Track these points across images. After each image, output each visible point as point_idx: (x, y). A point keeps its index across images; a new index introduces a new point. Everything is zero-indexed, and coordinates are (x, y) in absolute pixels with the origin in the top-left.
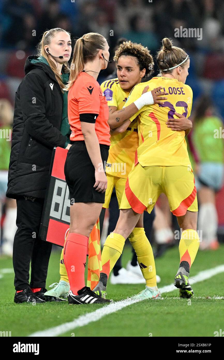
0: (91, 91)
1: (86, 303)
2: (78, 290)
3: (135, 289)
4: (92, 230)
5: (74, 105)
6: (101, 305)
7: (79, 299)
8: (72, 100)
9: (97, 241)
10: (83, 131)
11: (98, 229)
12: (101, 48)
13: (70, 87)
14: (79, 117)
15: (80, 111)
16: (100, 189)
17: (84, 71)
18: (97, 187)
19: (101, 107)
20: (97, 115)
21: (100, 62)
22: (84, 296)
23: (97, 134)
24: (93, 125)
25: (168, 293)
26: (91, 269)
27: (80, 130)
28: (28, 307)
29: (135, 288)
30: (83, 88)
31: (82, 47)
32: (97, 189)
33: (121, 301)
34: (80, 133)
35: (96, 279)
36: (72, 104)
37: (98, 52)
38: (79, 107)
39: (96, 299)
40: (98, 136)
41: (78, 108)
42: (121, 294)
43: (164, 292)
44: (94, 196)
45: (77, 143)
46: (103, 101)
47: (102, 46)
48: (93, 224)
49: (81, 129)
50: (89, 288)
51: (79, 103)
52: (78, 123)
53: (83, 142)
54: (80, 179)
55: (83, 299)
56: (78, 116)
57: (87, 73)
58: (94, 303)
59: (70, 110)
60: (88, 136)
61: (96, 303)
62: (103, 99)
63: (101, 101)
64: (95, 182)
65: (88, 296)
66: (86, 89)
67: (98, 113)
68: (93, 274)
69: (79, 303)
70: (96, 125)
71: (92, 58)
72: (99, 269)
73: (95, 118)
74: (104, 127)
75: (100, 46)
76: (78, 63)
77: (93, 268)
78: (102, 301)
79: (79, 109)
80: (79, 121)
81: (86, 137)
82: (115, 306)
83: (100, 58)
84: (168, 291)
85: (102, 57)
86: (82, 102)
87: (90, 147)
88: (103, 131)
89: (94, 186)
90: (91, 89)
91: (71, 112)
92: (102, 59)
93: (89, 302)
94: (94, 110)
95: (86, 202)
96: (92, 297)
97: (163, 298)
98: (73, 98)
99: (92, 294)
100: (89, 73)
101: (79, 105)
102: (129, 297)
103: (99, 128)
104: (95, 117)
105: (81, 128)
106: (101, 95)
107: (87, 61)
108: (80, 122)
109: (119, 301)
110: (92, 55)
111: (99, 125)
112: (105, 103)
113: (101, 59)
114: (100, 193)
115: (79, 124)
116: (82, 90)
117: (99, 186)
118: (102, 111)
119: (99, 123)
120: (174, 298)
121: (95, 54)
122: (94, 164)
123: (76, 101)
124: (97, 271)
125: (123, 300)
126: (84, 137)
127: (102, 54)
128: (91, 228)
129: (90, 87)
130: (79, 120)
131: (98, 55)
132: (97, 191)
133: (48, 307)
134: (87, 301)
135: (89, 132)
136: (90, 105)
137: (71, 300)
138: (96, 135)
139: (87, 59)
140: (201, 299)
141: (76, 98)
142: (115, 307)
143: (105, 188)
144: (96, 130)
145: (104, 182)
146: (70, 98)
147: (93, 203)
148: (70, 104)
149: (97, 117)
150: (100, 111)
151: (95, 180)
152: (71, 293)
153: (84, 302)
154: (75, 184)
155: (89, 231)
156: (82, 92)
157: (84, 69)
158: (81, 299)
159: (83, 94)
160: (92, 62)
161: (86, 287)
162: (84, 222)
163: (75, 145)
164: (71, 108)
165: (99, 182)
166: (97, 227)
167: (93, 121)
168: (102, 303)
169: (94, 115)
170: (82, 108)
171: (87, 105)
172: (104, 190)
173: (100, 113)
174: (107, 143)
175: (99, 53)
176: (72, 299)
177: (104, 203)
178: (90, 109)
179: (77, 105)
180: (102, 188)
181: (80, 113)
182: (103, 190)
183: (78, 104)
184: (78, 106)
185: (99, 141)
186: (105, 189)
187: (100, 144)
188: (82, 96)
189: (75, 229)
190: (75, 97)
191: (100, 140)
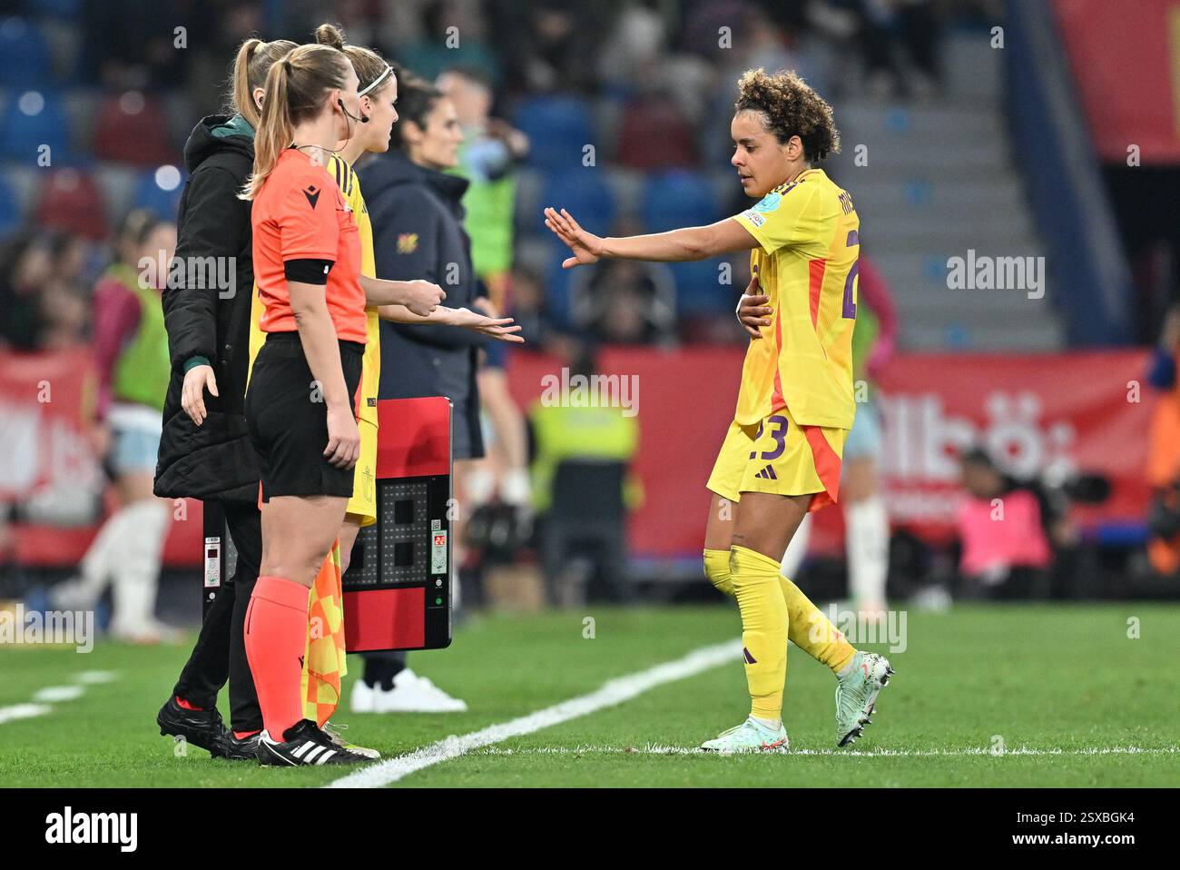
0: (313, 200)
1: (306, 763)
2: (282, 729)
3: (435, 727)
4: (320, 568)
5: (268, 237)
6: (346, 767)
7: (286, 752)
8: (264, 223)
9: (331, 597)
10: (295, 306)
11: (336, 567)
12: (335, 84)
13: (257, 191)
14: (283, 268)
15: (283, 253)
16: (341, 459)
17: (294, 147)
18: (333, 453)
19: (341, 242)
20: (331, 263)
21: (334, 121)
22: (301, 745)
23: (331, 314)
24: (321, 289)
25: (524, 736)
26: (316, 670)
27: (287, 304)
28: (151, 772)
29: (435, 722)
30: (294, 192)
31: (285, 85)
32: (334, 459)
33: (399, 758)
34: (285, 310)
35: (330, 697)
36: (263, 235)
37: (330, 93)
38: (282, 242)
39: (331, 753)
40: (333, 319)
41: (280, 245)
42: (398, 741)
43: (512, 734)
44: (325, 481)
45: (279, 338)
46: (346, 225)
47: (338, 79)
48: (323, 554)
49: (288, 301)
50: (315, 723)
51: (283, 230)
52: (279, 285)
53: (294, 335)
54: (288, 433)
55: (298, 753)
56: (279, 265)
57: (303, 150)
58: (328, 762)
59: (258, 251)
60: (308, 318)
61: (334, 763)
62: (345, 221)
63: (340, 225)
64: (327, 440)
65: (310, 744)
66: (300, 194)
67: (334, 259)
68: (322, 685)
69: (287, 764)
70: (328, 290)
71: (312, 113)
72: (337, 672)
73: (326, 271)
74: (349, 295)
75: (334, 81)
76: (275, 126)
77: (321, 670)
78: (348, 758)
79: (283, 247)
80: (282, 280)
81: (303, 321)
82: (382, 770)
83: (335, 111)
84: (523, 732)
85: (340, 108)
86: (290, 230)
87: (314, 348)
88: (345, 304)
89: (325, 452)
90: (313, 193)
91: (262, 257)
92: (340, 115)
93: (314, 760)
94: (324, 250)
95: (302, 495)
96: (321, 748)
97: (510, 751)
98: (266, 217)
99: (322, 739)
100: (306, 151)
101: (284, 237)
102: (421, 748)
103: (335, 298)
104: (327, 267)
105: (288, 297)
106: (340, 208)
107: (300, 119)
108: (286, 282)
109: (394, 758)
110: (313, 104)
111: (336, 289)
112: (352, 231)
113: (337, 116)
114: (342, 468)
115: (284, 288)
116: (288, 197)
117: (339, 452)
118: (344, 251)
119: (337, 283)
120: (539, 750)
121: (319, 101)
123: (275, 225)
124: (333, 676)
125: (404, 756)
126: (298, 322)
127: (340, 102)
128: (318, 564)
129: (312, 189)
130: (283, 276)
131: (328, 104)
132: (333, 464)
133: (205, 775)
134: (308, 759)
135: (310, 308)
136: (312, 236)
137: (265, 755)
138: (328, 317)
139: (300, 113)
140: (612, 753)
141: (274, 218)
142: (382, 774)
143: (355, 456)
144: (329, 302)
145: (351, 442)
146: (257, 218)
147: (322, 497)
148: (258, 235)
149: (330, 269)
150: (338, 250)
151: (328, 435)
152: (265, 736)
153: (300, 761)
154: (275, 448)
155: (313, 572)
156: (289, 201)
157: (295, 142)
158: (292, 752)
159: (291, 208)
160: (315, 123)
161: (305, 721)
162: (300, 549)
163: (272, 345)
164: (261, 246)
165: (339, 442)
166: (332, 561)
167: (319, 279)
168: (350, 764)
169: (322, 263)
170: (293, 243)
171: (303, 237)
172: (352, 464)
173: (339, 256)
174: (357, 336)
175: (332, 97)
176: (270, 752)
177: (352, 496)
178: (312, 246)
179: (276, 237)
180: (347, 457)
181: (286, 259)
182: (349, 462)
183: (280, 234)
184: (280, 239)
185: (338, 332)
186: (356, 460)
187: (339, 340)
188: (288, 212)
189: (275, 567)
190: (270, 217)
191: (340, 328)
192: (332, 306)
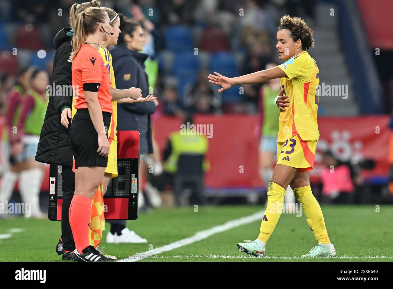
0: (93, 62)
1: (90, 261)
2: (82, 249)
3: (136, 248)
4: (95, 192)
5: (77, 75)
7: (83, 257)
8: (76, 70)
10: (87, 99)
12: (101, 21)
14: (82, 86)
15: (83, 81)
16: (103, 154)
17: (86, 43)
18: (100, 151)
19: (103, 77)
20: (99, 85)
21: (100, 34)
23: (99, 102)
24: (96, 94)
25: (168, 251)
27: (84, 99)
30: (86, 59)
31: (83, 21)
32: (100, 154)
33: (123, 259)
34: (83, 101)
36: (75, 74)
37: (98, 25)
38: (82, 77)
40: (100, 104)
41: (82, 78)
42: (123, 253)
43: (163, 251)
44: (97, 161)
45: (81, 111)
46: (105, 71)
47: (102, 19)
48: (97, 187)
49: (84, 98)
50: (94, 247)
51: (83, 73)
52: (81, 92)
53: (87, 110)
54: (84, 144)
55: (88, 257)
56: (81, 85)
57: (90, 44)
58: (98, 261)
59: (74, 80)
60: (92, 104)
61: (100, 261)
62: (105, 69)
63: (103, 71)
64: (98, 147)
65: (92, 254)
66: (89, 60)
67: (101, 83)
68: (95, 233)
70: (99, 94)
71: (93, 31)
73: (98, 87)
78: (105, 259)
79: (83, 79)
80: (82, 90)
81: (90, 105)
83: (101, 31)
84: (167, 250)
85: (102, 29)
86: (85, 73)
88: (104, 99)
89: (97, 151)
90: (93, 60)
91: (75, 82)
92: (103, 32)
93: (93, 260)
94: (97, 80)
95: (89, 166)
96: (96, 256)
97: (162, 257)
98: (77, 68)
99: (96, 253)
100: (91, 45)
101: (83, 75)
102: (131, 256)
103: (102, 97)
104: (98, 86)
105: (84, 96)
106: (103, 65)
107: (89, 33)
108: (83, 91)
110: (93, 28)
111: (101, 94)
112: (107, 73)
113: (101, 32)
114: (103, 157)
115: (83, 93)
116: (85, 61)
117: (102, 151)
118: (104, 80)
119: (102, 91)
121: (95, 27)
122: (97, 130)
123: (80, 71)
125: (125, 259)
126: (88, 105)
127: (102, 27)
128: (95, 191)
129: (93, 58)
130: (82, 89)
131: (98, 28)
132: (100, 156)
134: (91, 259)
135: (92, 100)
136: (93, 75)
138: (99, 104)
139: (88, 31)
140: (199, 258)
141: (79, 68)
143: (108, 153)
144: (99, 98)
145: (107, 148)
146: (74, 68)
147: (96, 167)
148: (74, 74)
149: (99, 86)
150: (102, 80)
151: (98, 145)
152: (76, 251)
153: (88, 260)
154: (80, 150)
155: (93, 193)
156: (85, 63)
157: (87, 41)
158: (85, 257)
159: (86, 65)
160: (93, 34)
161: (90, 246)
162: (89, 185)
163: (79, 113)
164: (75, 78)
165: (102, 147)
166: (100, 189)
167: (96, 90)
169: (96, 84)
170: (86, 78)
171: (90, 75)
173: (102, 82)
174: (109, 110)
175: (99, 26)
177: (107, 167)
178: (93, 78)
179: (80, 75)
180: (105, 153)
181: (83, 83)
182: (106, 154)
183: (81, 74)
184: (81, 76)
185: (102, 109)
186: (108, 154)
187: (102, 112)
188: (84, 67)
189: (80, 192)
190: (78, 68)
191: (103, 107)
192: (100, 100)
